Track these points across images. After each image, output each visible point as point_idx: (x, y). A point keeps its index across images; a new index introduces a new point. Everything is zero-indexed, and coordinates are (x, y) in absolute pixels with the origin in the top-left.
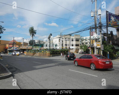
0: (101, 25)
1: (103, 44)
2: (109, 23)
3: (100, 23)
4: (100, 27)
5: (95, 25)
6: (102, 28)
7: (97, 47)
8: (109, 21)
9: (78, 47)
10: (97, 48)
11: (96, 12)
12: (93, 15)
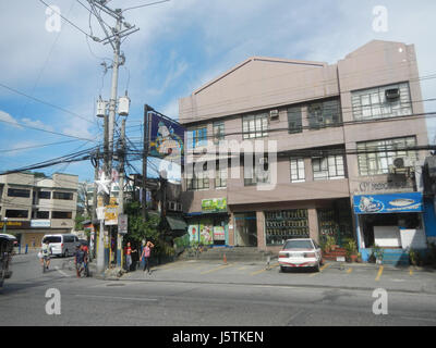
0: (124, 148)
1: (125, 212)
2: (152, 144)
3: (120, 141)
4: (122, 155)
5: (106, 147)
6: (128, 157)
7: (107, 223)
8: (153, 139)
9: (65, 220)
10: (107, 228)
11: (113, 103)
12: (102, 113)
